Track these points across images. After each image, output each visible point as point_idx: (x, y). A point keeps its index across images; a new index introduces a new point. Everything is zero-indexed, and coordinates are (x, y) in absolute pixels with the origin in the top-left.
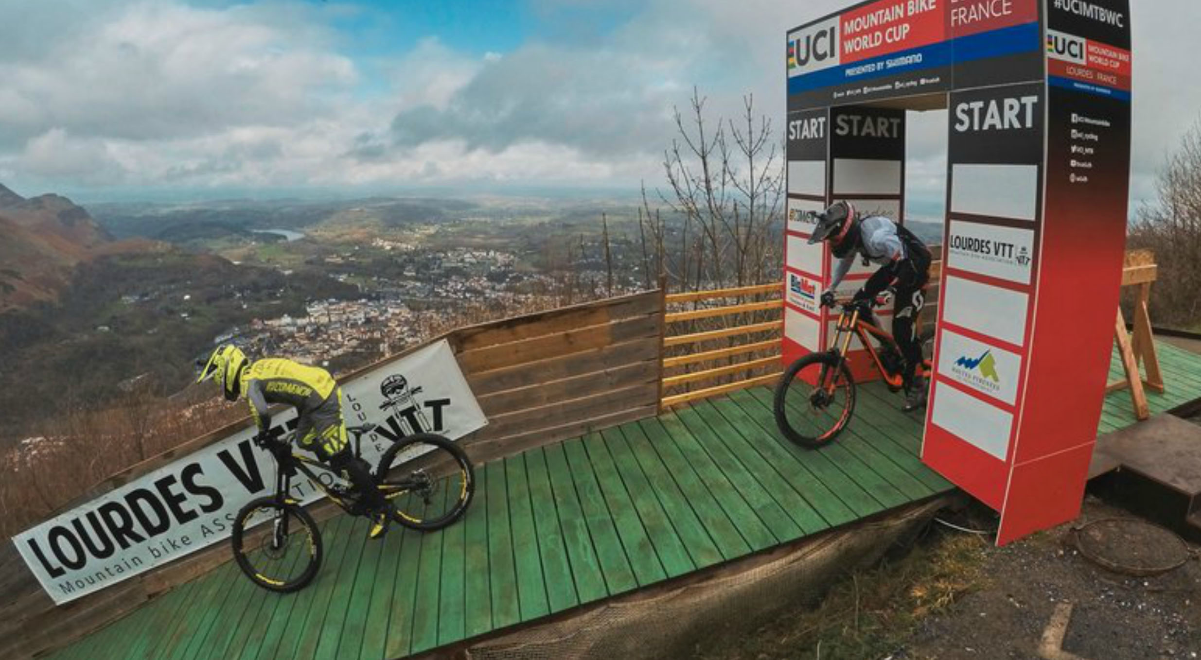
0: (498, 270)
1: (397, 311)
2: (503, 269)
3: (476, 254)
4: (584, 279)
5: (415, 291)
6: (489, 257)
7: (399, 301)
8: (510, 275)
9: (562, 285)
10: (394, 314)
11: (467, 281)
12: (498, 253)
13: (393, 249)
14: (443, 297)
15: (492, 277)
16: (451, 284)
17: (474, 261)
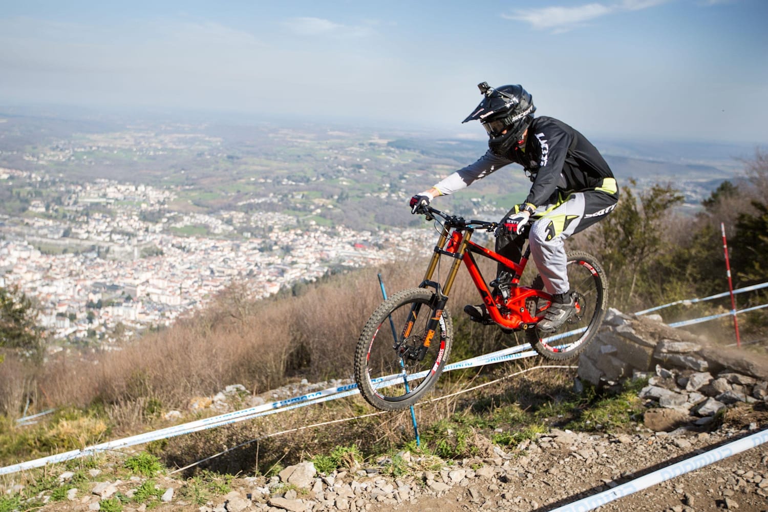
0: (150, 209)
1: (25, 255)
2: (157, 207)
3: (123, 188)
4: (256, 222)
5: (45, 231)
6: (139, 192)
7: (25, 243)
8: (168, 215)
9: (231, 228)
10: (19, 259)
11: (113, 220)
12: (150, 188)
13: (11, 178)
14: (83, 239)
15: (144, 217)
16: (93, 223)
17: (120, 196)
